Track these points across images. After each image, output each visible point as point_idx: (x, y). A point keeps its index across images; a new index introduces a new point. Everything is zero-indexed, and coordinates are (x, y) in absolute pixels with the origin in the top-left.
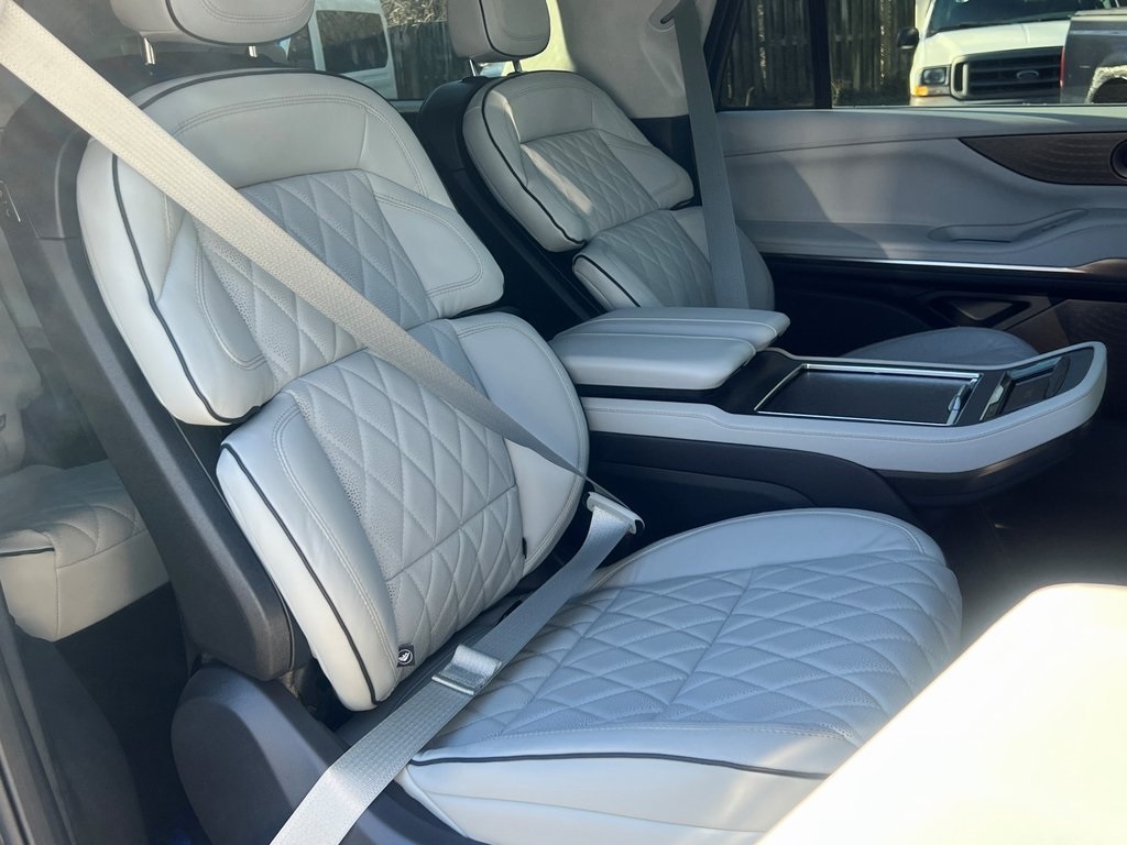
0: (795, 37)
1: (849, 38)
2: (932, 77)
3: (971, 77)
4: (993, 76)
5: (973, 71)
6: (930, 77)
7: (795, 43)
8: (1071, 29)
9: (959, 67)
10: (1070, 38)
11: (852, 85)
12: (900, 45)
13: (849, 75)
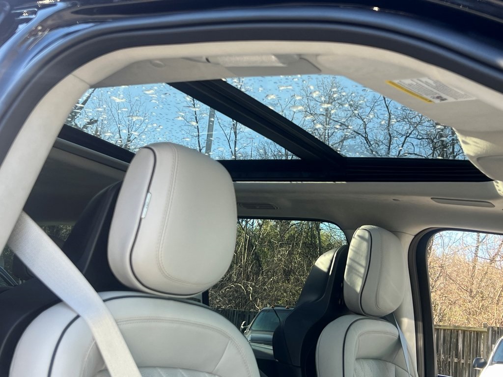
12: (474, 367)
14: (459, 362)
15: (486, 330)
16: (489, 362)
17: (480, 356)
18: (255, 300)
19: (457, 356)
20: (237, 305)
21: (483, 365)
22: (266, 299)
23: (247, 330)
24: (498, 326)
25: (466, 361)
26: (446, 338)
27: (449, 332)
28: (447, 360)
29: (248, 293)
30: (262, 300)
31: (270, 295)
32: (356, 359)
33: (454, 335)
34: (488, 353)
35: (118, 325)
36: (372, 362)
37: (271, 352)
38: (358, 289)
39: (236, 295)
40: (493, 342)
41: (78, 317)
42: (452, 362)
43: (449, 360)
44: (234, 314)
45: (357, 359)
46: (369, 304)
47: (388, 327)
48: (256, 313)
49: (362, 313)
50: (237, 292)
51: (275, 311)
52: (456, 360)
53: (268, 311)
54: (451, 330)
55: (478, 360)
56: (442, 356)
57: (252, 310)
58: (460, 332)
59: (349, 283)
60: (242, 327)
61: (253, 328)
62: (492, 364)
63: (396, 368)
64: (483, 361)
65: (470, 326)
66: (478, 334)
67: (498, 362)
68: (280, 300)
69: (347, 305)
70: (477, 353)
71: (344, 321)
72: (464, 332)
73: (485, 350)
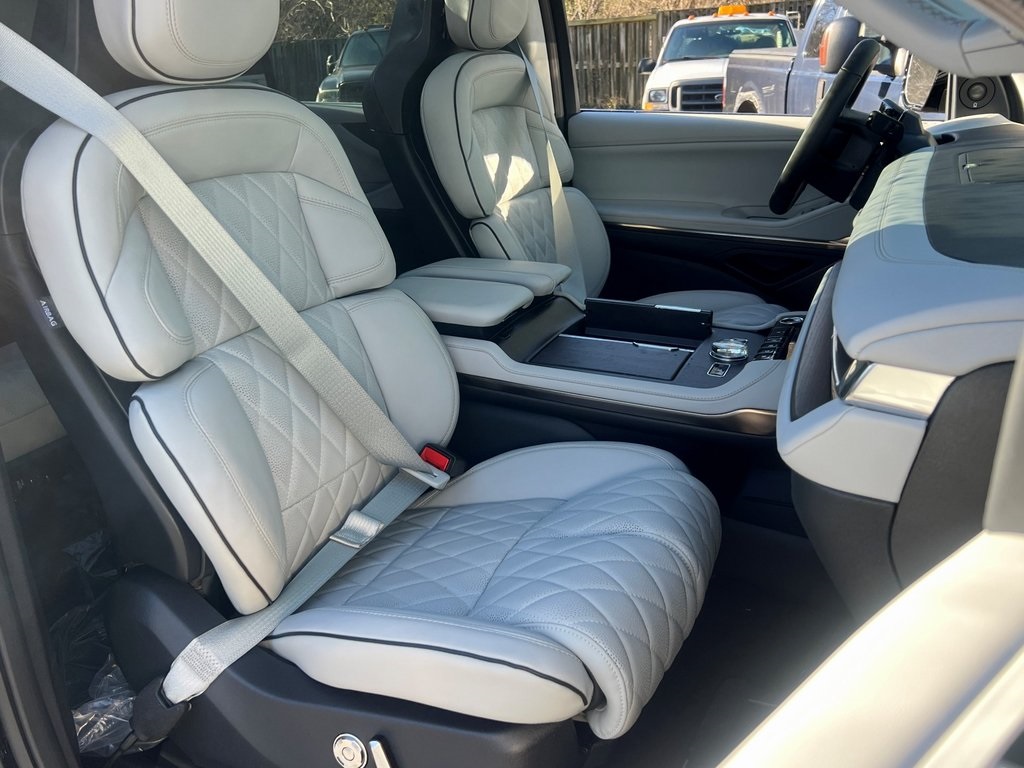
0: (585, 62)
1: (626, 65)
2: (655, 98)
3: (684, 97)
4: (699, 97)
5: (685, 93)
6: (655, 96)
7: (585, 67)
8: (730, 63)
9: (674, 90)
10: (730, 71)
11: (627, 102)
12: (640, 72)
13: (625, 95)
14: (622, 66)
15: (654, 17)
16: (658, 62)
17: (648, 55)
18: (340, 20)
19: (619, 59)
20: (316, 31)
21: (651, 68)
22: (355, 16)
23: (337, 68)
24: (671, 9)
25: (631, 66)
26: (604, 37)
27: (607, 28)
28: (606, 66)
29: (328, 11)
30: (350, 19)
31: (359, 11)
32: (473, 112)
33: (614, 30)
34: (658, 49)
35: (146, 137)
36: (494, 111)
37: (361, 111)
38: (465, 16)
39: (311, 17)
40: (664, 34)
41: (89, 137)
42: (614, 67)
43: (609, 66)
44: (314, 46)
45: (475, 111)
46: (482, 34)
47: (511, 61)
48: (344, 40)
49: (475, 48)
50: (311, 11)
51: (370, 35)
52: (618, 65)
53: (361, 35)
54: (610, 24)
55: (644, 61)
56: (600, 63)
57: (338, 36)
58: (621, 25)
59: (452, 9)
60: (329, 64)
61: (344, 64)
62: (662, 64)
63: (526, 113)
64: (651, 61)
65: (635, 14)
66: (645, 24)
67: (671, 61)
68: (375, 15)
69: (454, 40)
70: (645, 52)
71: (452, 64)
72: (627, 24)
73: (655, 46)
